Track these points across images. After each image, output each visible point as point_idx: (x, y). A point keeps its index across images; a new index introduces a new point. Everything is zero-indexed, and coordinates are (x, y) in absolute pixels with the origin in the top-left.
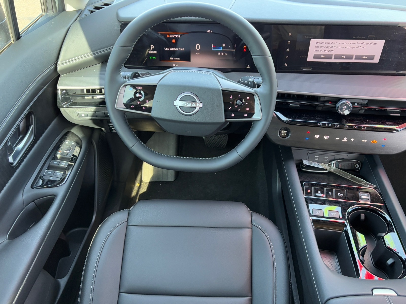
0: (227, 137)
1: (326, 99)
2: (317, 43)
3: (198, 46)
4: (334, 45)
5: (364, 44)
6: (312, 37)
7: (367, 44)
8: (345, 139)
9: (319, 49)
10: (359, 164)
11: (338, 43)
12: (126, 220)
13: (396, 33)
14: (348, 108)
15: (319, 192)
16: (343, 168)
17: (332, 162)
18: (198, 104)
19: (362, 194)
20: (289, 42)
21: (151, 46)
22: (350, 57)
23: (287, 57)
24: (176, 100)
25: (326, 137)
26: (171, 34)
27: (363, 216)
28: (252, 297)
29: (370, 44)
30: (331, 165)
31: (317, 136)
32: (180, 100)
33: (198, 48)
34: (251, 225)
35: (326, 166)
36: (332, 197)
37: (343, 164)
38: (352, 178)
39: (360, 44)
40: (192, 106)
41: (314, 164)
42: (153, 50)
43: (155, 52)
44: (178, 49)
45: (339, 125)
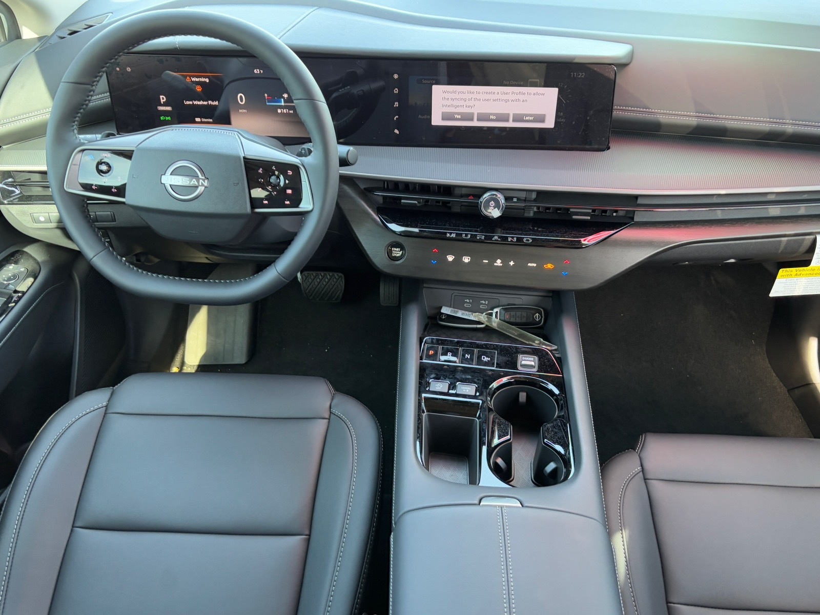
0: (343, 280)
1: (464, 191)
2: (444, 92)
3: (241, 97)
4: (474, 96)
5: (524, 94)
6: (434, 82)
7: (529, 94)
8: (499, 263)
9: (449, 103)
10: (540, 313)
11: (479, 93)
12: (105, 404)
13: (574, 75)
14: (497, 206)
15: (448, 354)
16: (512, 320)
17: (493, 310)
18: (201, 181)
19: (524, 358)
20: (396, 90)
21: (161, 97)
22: (505, 118)
23: (397, 117)
24: (164, 174)
25: (466, 260)
26: (193, 76)
27: (523, 397)
28: (310, 535)
29: (534, 94)
30: (491, 314)
31: (450, 258)
32: (171, 174)
33: (242, 100)
34: (329, 413)
35: (482, 317)
36: (471, 362)
37: (513, 313)
38: (521, 335)
39: (517, 94)
40: (191, 183)
41: (460, 314)
42: (165, 104)
43: (169, 108)
44: (208, 103)
45: (485, 235)
